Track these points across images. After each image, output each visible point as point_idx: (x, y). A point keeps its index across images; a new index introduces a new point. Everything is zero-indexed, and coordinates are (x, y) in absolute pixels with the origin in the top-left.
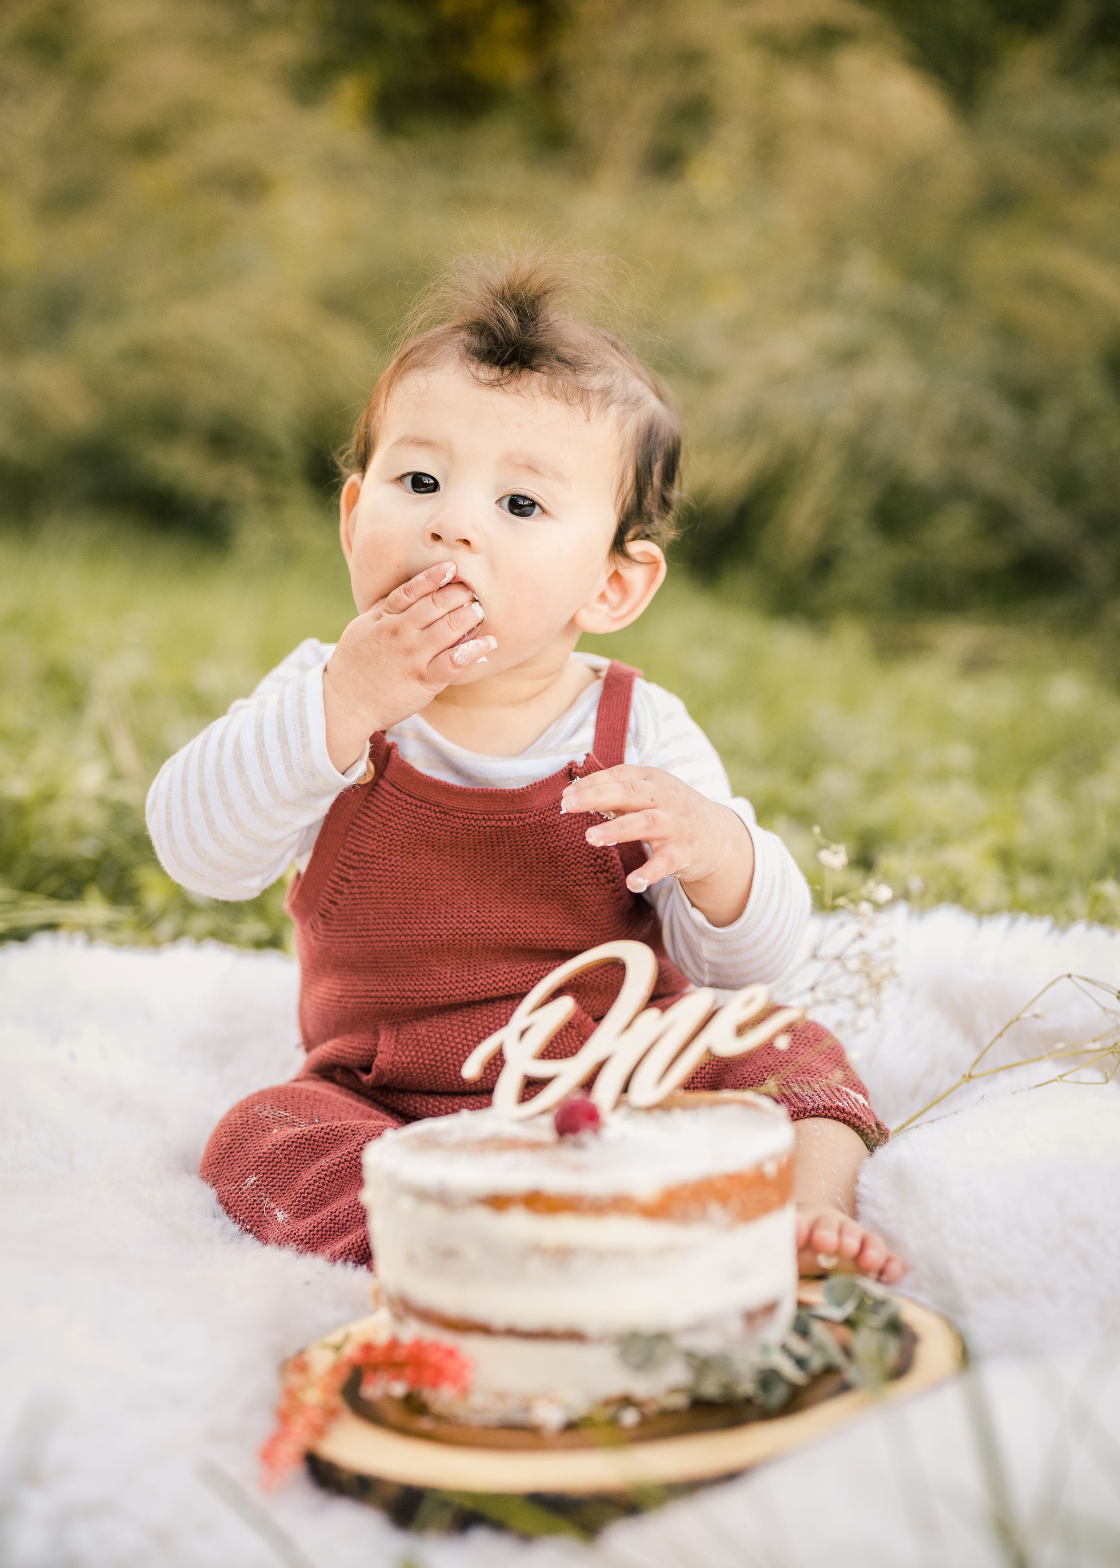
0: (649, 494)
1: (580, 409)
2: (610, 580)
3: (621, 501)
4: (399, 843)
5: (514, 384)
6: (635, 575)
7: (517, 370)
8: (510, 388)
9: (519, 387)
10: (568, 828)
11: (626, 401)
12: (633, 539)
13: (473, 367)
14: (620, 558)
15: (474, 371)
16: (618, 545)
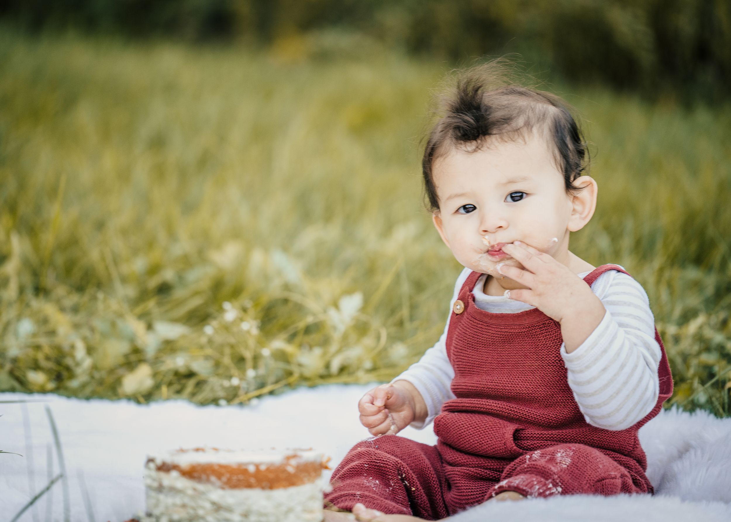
0: (570, 154)
1: (520, 140)
2: (573, 202)
3: (559, 167)
5: (485, 144)
6: (584, 194)
7: (483, 138)
8: (484, 148)
9: (488, 146)
11: (538, 120)
12: (575, 179)
13: (463, 147)
14: (572, 191)
15: (464, 148)
16: (569, 186)
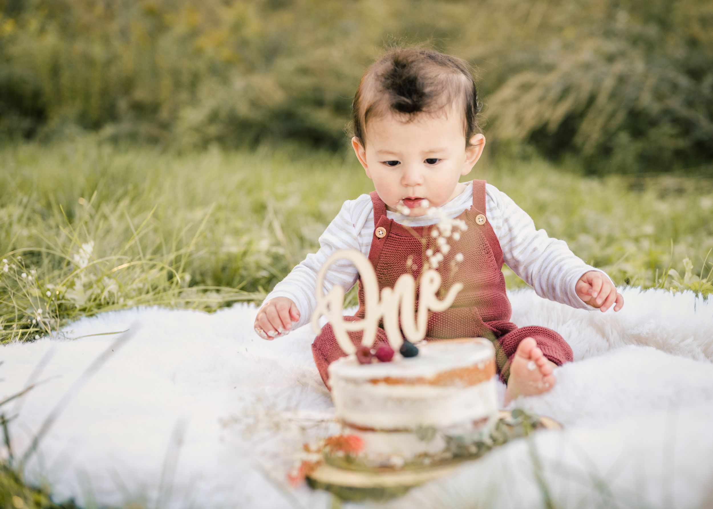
4: (403, 256)
8: (416, 121)
9: (419, 120)
10: (467, 235)
